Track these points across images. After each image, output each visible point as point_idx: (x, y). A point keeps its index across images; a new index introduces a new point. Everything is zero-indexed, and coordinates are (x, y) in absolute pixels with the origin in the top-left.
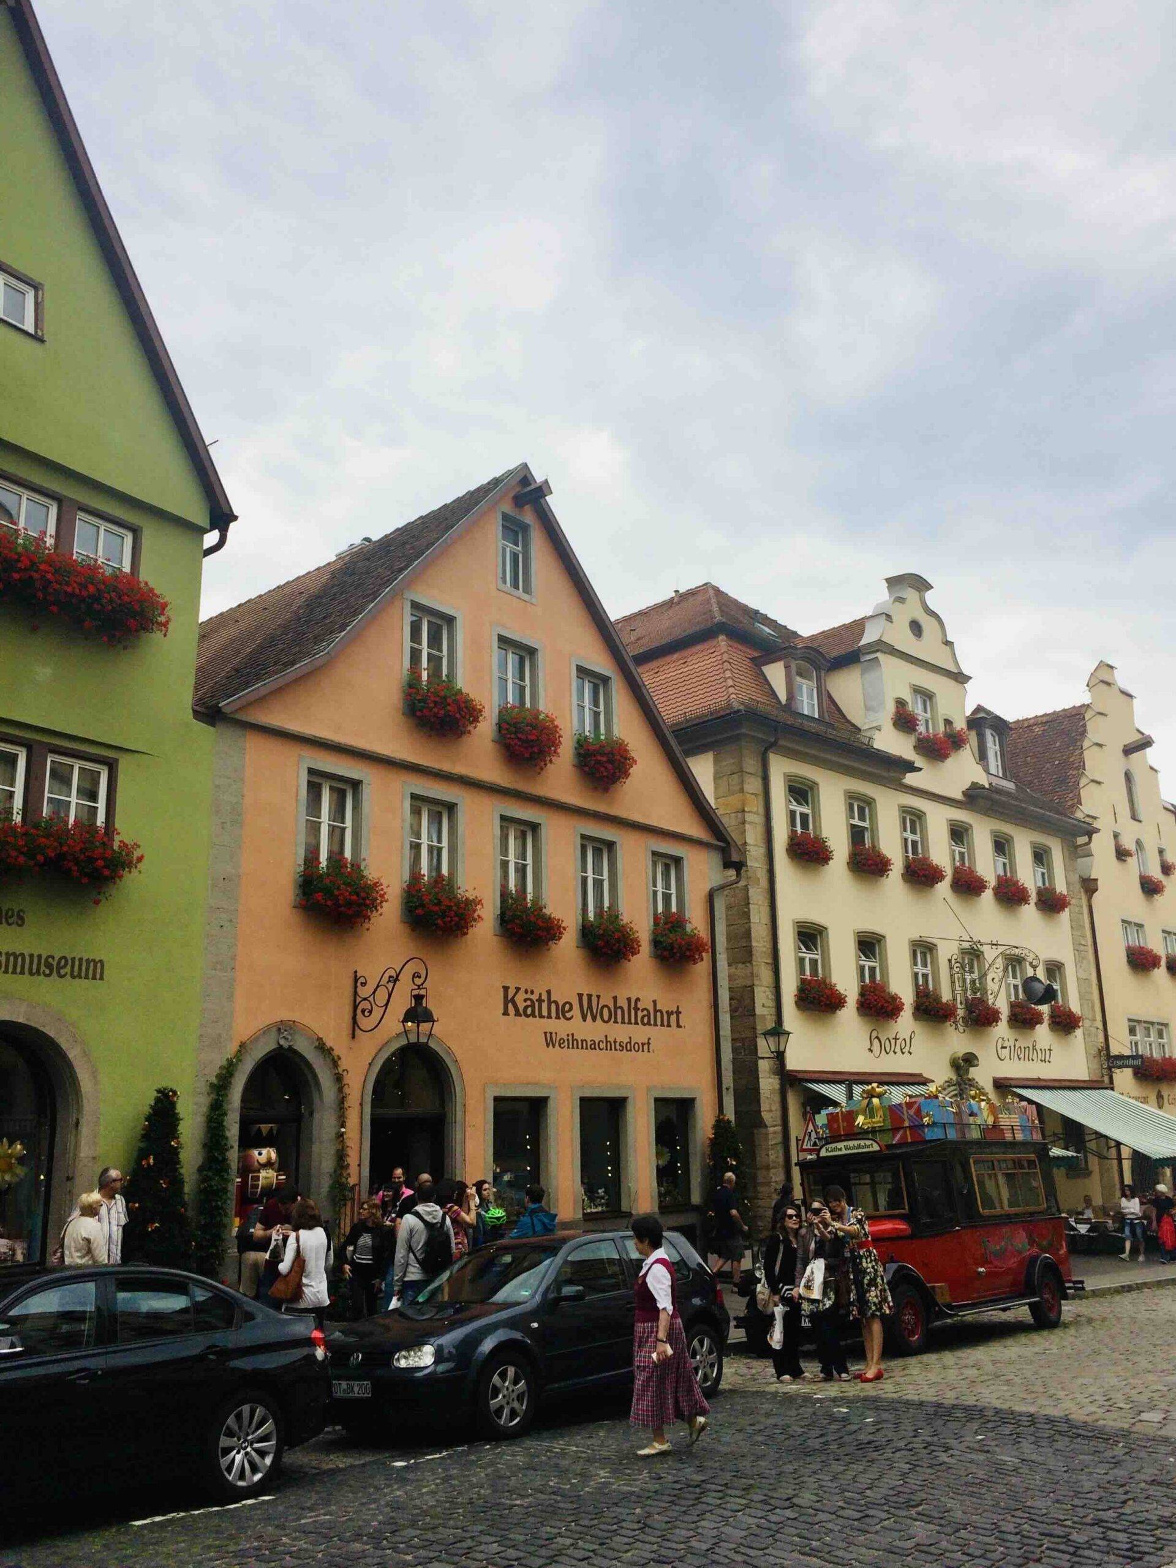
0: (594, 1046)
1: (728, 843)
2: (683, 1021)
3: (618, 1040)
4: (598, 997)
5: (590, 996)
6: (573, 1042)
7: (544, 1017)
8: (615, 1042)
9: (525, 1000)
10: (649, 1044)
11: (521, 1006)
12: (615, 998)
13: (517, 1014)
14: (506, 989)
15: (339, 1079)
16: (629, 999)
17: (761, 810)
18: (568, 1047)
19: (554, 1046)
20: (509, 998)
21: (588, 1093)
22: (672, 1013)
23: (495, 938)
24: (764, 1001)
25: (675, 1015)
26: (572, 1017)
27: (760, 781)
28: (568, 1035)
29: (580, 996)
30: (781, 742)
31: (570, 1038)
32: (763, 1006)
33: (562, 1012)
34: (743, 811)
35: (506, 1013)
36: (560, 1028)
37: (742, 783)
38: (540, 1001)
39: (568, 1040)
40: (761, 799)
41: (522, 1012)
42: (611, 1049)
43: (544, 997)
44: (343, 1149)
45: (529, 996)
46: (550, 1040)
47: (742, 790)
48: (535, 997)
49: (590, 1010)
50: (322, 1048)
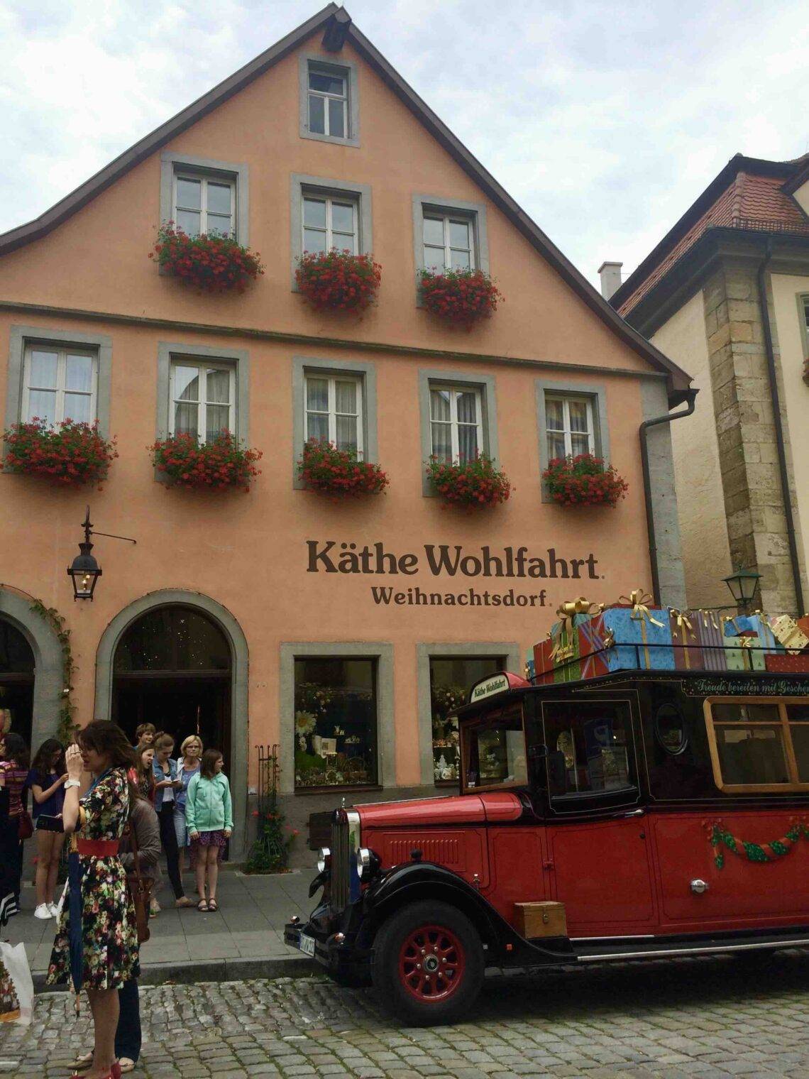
0: (451, 600)
1: (668, 371)
2: (598, 570)
3: (491, 594)
4: (458, 549)
5: (444, 549)
6: (418, 597)
7: (372, 572)
8: (486, 596)
9: (342, 555)
10: (542, 597)
11: (336, 561)
12: (486, 550)
13: (330, 568)
14: (312, 545)
15: (64, 640)
16: (509, 551)
17: (759, 338)
18: (411, 602)
19: (387, 602)
20: (318, 552)
21: (440, 651)
22: (582, 562)
23: (294, 493)
24: (771, 547)
25: (586, 565)
26: (417, 570)
27: (755, 306)
28: (410, 590)
29: (429, 549)
30: (774, 257)
31: (414, 593)
32: (770, 554)
33: (402, 565)
34: (730, 342)
35: (313, 568)
36: (400, 582)
37: (727, 312)
38: (366, 555)
39: (410, 596)
40: (758, 328)
41: (337, 568)
42: (479, 603)
43: (373, 550)
44: (67, 709)
45: (348, 550)
46: (380, 596)
47: (728, 320)
48: (357, 552)
49: (441, 561)
50: (39, 608)
